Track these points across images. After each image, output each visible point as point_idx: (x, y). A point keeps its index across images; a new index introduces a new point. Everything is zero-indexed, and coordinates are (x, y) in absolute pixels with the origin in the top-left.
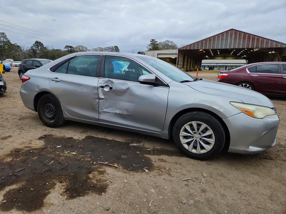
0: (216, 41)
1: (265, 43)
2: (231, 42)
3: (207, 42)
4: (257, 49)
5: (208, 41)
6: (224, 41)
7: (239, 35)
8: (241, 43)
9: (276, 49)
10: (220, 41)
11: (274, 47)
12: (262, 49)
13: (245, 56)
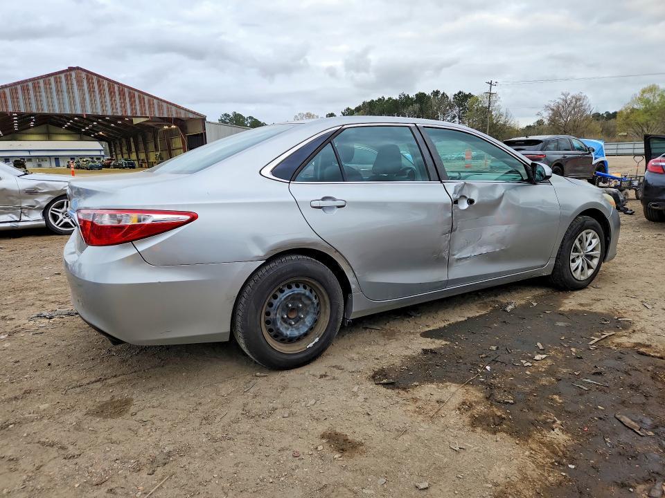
0: (43, 94)
1: (156, 106)
2: (83, 99)
3: (17, 93)
4: (142, 120)
5: (20, 91)
6: (65, 94)
7: (99, 86)
8: (108, 103)
9: (178, 121)
10: (55, 94)
11: (175, 116)
12: (153, 119)
13: (101, 133)
